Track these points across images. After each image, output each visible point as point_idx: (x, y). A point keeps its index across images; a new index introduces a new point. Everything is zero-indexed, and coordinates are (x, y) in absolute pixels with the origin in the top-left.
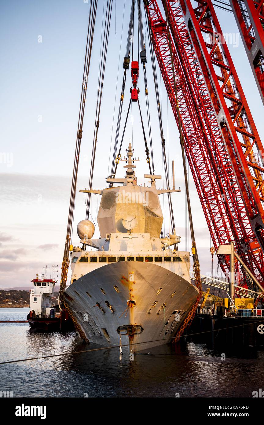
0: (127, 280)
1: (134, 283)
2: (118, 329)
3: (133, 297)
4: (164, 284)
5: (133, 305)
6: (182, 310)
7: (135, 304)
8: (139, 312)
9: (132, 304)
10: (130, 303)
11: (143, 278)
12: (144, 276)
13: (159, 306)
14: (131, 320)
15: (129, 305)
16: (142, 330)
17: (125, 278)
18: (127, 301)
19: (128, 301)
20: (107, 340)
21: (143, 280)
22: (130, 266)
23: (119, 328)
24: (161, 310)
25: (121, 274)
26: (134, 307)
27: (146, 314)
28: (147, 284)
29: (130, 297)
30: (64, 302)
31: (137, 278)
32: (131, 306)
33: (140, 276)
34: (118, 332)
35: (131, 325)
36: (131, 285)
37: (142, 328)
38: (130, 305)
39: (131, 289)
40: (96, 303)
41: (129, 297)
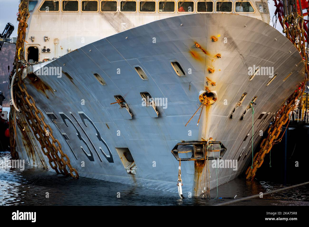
0: (204, 51)
1: (218, 56)
2: (174, 149)
3: (213, 84)
4: (265, 60)
5: (211, 101)
6: (271, 112)
7: (214, 99)
8: (218, 116)
9: (209, 99)
10: (206, 97)
11: (236, 47)
12: (237, 43)
13: (246, 104)
14: (203, 131)
15: (202, 101)
16: (223, 149)
17: (200, 47)
18: (198, 94)
19: (202, 92)
20: (128, 171)
21: (236, 50)
22: (214, 23)
23: (176, 147)
24: (247, 111)
25: (193, 38)
26: (212, 106)
27: (226, 118)
28: (239, 60)
29: (208, 85)
30: (26, 93)
31: (225, 47)
32: (207, 104)
33: (231, 44)
34: (176, 154)
35: (202, 140)
36: (212, 61)
37: (222, 146)
38: (206, 101)
39: (212, 68)
40: (116, 97)
41: (205, 85)
